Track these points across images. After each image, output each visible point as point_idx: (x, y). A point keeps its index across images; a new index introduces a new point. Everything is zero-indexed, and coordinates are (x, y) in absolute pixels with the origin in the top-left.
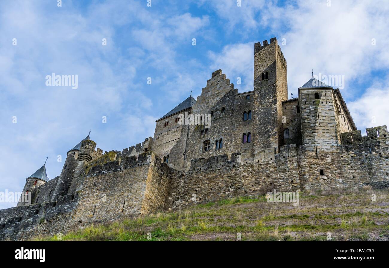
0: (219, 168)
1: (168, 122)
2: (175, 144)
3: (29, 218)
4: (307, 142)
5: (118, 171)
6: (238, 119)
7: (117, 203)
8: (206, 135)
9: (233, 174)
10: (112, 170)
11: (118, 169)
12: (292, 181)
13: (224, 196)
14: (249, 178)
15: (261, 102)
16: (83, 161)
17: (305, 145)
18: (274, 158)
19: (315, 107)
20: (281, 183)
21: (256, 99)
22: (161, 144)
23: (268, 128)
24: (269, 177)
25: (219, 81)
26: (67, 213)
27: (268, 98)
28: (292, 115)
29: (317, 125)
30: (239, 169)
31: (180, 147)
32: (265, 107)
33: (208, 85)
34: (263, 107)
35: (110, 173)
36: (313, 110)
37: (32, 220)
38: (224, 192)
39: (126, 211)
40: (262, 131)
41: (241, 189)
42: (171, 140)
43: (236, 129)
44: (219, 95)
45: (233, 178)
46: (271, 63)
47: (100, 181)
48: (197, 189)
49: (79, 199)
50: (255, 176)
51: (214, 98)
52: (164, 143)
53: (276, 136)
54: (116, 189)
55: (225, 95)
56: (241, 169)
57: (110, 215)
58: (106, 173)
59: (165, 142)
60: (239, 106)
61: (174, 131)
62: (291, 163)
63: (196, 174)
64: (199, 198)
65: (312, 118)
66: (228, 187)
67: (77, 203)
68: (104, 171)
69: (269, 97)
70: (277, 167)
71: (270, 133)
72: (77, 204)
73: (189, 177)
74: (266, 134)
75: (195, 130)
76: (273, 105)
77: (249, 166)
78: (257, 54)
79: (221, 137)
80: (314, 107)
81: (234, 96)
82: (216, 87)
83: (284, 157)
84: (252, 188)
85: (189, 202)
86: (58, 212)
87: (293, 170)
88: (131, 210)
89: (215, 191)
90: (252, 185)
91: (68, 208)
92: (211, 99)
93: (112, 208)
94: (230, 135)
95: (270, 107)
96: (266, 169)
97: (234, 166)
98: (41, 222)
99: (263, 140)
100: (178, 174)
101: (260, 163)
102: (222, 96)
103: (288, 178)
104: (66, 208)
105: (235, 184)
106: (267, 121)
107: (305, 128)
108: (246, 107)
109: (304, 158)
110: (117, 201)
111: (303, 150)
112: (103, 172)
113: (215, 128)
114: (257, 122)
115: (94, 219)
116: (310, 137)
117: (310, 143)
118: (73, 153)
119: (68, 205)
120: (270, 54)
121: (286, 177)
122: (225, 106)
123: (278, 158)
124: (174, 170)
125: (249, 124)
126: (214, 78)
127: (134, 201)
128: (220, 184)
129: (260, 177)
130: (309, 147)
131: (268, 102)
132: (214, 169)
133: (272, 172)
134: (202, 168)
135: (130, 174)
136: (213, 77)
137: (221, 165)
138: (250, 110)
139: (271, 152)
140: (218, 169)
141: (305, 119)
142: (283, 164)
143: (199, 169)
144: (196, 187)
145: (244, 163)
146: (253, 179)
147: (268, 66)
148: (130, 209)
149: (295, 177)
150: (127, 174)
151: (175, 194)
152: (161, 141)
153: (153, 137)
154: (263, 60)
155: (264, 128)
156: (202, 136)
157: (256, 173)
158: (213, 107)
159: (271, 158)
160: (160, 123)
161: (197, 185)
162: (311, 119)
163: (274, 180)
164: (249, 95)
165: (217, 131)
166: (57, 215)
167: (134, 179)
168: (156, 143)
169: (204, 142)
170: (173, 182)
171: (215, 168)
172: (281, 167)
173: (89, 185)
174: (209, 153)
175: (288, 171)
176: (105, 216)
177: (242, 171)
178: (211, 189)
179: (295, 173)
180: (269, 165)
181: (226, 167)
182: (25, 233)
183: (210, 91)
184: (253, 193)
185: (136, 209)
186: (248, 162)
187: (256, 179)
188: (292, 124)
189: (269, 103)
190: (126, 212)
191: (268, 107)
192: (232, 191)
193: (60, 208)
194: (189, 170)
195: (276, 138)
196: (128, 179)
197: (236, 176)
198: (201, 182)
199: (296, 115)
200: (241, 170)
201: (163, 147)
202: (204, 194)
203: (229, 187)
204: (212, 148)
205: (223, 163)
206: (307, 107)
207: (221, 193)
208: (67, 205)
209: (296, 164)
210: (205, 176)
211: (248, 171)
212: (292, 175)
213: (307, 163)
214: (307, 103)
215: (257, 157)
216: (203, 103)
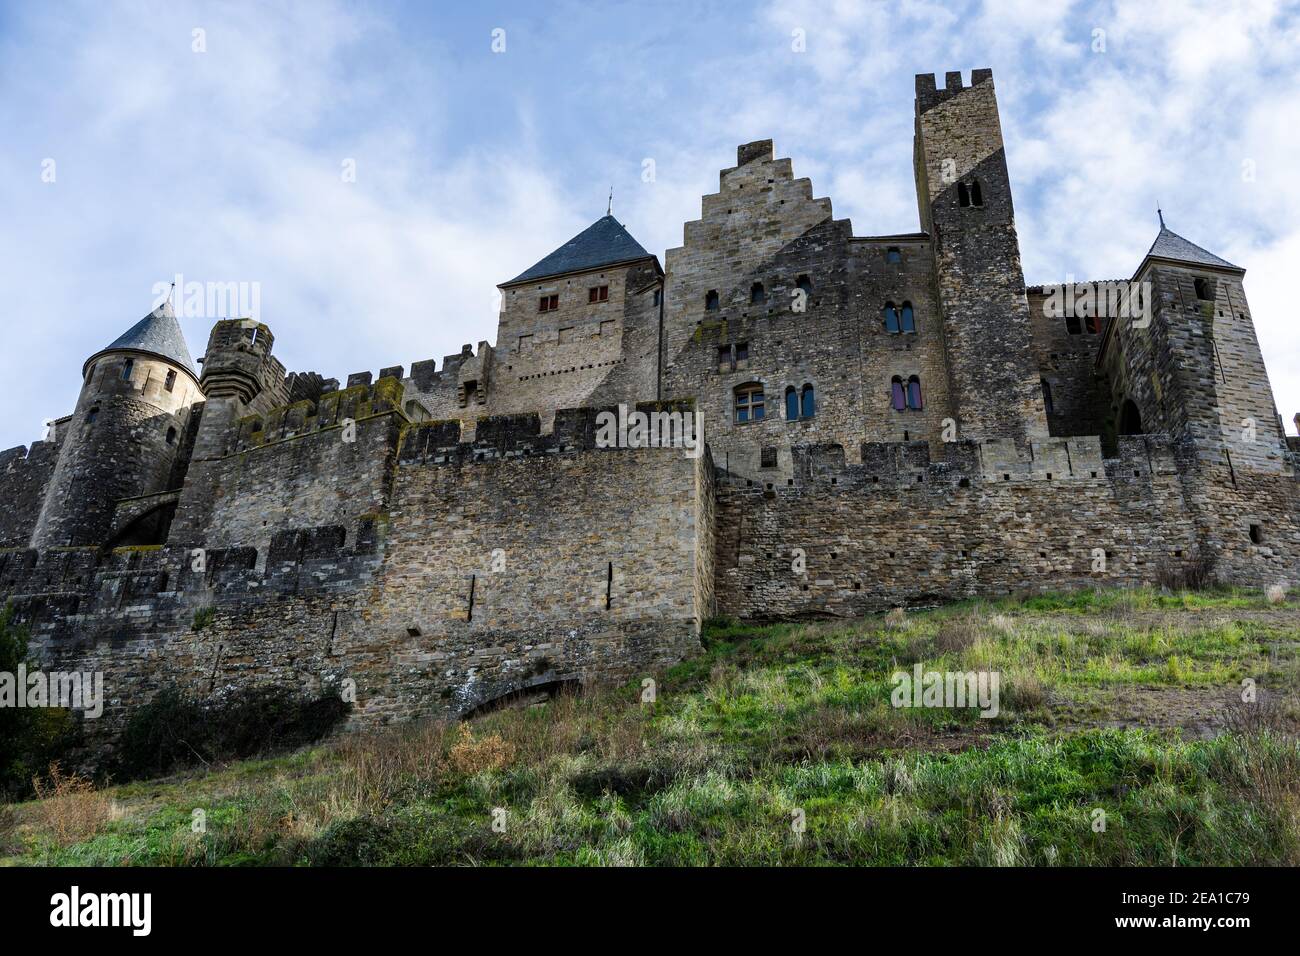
0: (908, 487)
1: (555, 298)
2: (600, 380)
3: (129, 605)
4: (1199, 433)
5: (551, 454)
6: (869, 325)
7: (574, 573)
8: (741, 364)
9: (966, 512)
10: (520, 448)
11: (551, 447)
12: (1178, 553)
13: (947, 582)
14: (1026, 531)
15: (968, 281)
16: (229, 400)
17: (1195, 440)
18: (1101, 472)
19: (1205, 326)
20: (1142, 554)
21: (949, 265)
22: (536, 374)
23: (1004, 370)
24: (1098, 531)
25: (770, 181)
26: (334, 596)
27: (992, 270)
28: (1056, 338)
29: (1217, 381)
30: (984, 498)
31: (625, 393)
32: (987, 298)
33: (723, 186)
34: (978, 296)
35: (511, 458)
36: (1199, 332)
37: (149, 614)
38: (943, 570)
39: (624, 606)
40: (984, 377)
41: (1004, 562)
42: (581, 364)
43: (866, 359)
44: (777, 231)
45: (967, 522)
46: (985, 155)
47: (474, 484)
48: (838, 550)
49: (382, 547)
50: (1046, 526)
51: (761, 238)
52: (548, 373)
53: (1038, 401)
54: (559, 520)
55: (805, 234)
56: (988, 495)
57: (554, 618)
58: (494, 459)
59: (552, 368)
60: (867, 279)
61: (587, 332)
62: (1166, 493)
63: (821, 496)
64: (849, 581)
65: (1199, 358)
66: (956, 553)
67: (374, 559)
68: (485, 451)
69: (995, 265)
70: (1117, 503)
71: (1015, 389)
72: (377, 564)
73: (795, 504)
74: (999, 388)
75: (691, 340)
76: (1015, 297)
77: (1016, 489)
78: (929, 112)
79: (808, 380)
80: (1200, 323)
81: (844, 244)
82: (761, 198)
83: (1137, 474)
84: (1043, 563)
85: (814, 592)
86: (281, 587)
87: (1176, 518)
88: (647, 604)
89: (907, 562)
90: (1043, 555)
91: (335, 577)
92: (748, 240)
93: (557, 592)
94: (844, 377)
95: (1002, 301)
96: (1080, 505)
97: (964, 484)
98: (200, 623)
99: (994, 409)
100: (747, 492)
101: (1056, 484)
102: (794, 237)
103: (1164, 542)
104: (322, 576)
105: (979, 544)
106: (997, 344)
107: (1187, 387)
108: (893, 288)
109: (1197, 482)
110: (575, 566)
111: (1191, 456)
112: (477, 451)
113: (779, 343)
114: (964, 344)
115: (477, 625)
116: (1205, 417)
117: (1208, 438)
118: (122, 360)
119: (331, 567)
120: (978, 122)
121: (1155, 538)
122: (810, 272)
123: (1117, 475)
124: (728, 474)
125: (908, 346)
126: (749, 165)
127: (654, 571)
128: (921, 539)
129: (1068, 531)
130: (1207, 449)
131: (995, 284)
132: (888, 487)
133: (1103, 516)
134: (840, 479)
135: (610, 471)
136: (742, 162)
137: (912, 474)
138: (909, 299)
139: (1090, 451)
140: (906, 490)
141: (1181, 358)
142: (1136, 493)
143: (830, 481)
144: (830, 541)
145: (998, 477)
146: (1044, 534)
147: (978, 161)
148: (643, 598)
149: (1186, 541)
150: (595, 469)
151: (751, 559)
152: (532, 362)
153: (493, 344)
154: (958, 138)
155: (992, 368)
156: (725, 367)
157: (1048, 515)
158: (760, 270)
159: (1094, 470)
160: (520, 297)
161: (835, 536)
162: (1197, 363)
163: (1117, 543)
164: (895, 249)
165: (787, 355)
166: (280, 599)
167: (635, 492)
168: (510, 367)
169: (736, 389)
170: (731, 518)
171: (892, 484)
172: (1131, 504)
173: (420, 496)
174: (762, 429)
175: (1161, 520)
176: (531, 620)
177: (996, 503)
178: (892, 555)
179: (1184, 527)
180: (1089, 494)
181: (933, 484)
182: (123, 663)
183: (737, 211)
184: (1051, 578)
185: (671, 602)
186: (1013, 476)
187: (1052, 533)
188: (1057, 368)
189: (997, 288)
190: (628, 609)
191: (998, 300)
192: (972, 568)
193: (288, 575)
194: (790, 482)
195: (1039, 407)
196: (607, 488)
197: (975, 518)
198: (849, 527)
199: (1067, 341)
200: (991, 500)
201: (547, 385)
202: (867, 568)
203: (960, 554)
204: (774, 415)
205: (918, 470)
206: (1181, 321)
207: (934, 571)
208: (324, 563)
209: (1179, 502)
210: (856, 507)
211: (1017, 504)
212: (1175, 532)
213: (1208, 500)
214: (1177, 306)
215: (1042, 463)
216: (712, 248)
